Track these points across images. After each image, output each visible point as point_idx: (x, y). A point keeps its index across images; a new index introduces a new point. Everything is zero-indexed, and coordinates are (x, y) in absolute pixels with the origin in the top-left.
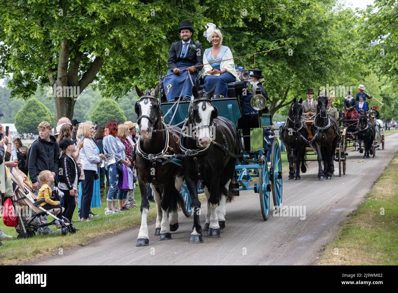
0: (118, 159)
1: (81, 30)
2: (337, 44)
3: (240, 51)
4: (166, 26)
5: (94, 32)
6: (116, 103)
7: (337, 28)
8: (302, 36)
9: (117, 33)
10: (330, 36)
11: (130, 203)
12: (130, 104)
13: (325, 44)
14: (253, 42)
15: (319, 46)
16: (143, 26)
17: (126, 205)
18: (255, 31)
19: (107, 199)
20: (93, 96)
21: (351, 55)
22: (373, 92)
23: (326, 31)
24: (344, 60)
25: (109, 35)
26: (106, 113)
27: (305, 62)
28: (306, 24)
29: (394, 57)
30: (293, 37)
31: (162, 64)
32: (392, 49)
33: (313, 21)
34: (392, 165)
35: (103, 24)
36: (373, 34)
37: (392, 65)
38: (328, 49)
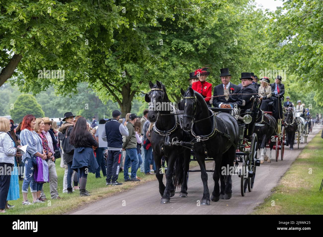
0: (33, 152)
1: (1, 28)
3: (154, 49)
4: (84, 26)
5: (14, 31)
6: (34, 97)
7: (247, 28)
8: (213, 36)
9: (35, 31)
12: (48, 99)
14: (168, 41)
16: (60, 25)
17: (42, 196)
18: (169, 31)
19: (23, 191)
20: (12, 91)
21: (261, 54)
24: (254, 58)
25: (28, 33)
26: (25, 108)
27: (217, 60)
28: (218, 24)
29: (301, 57)
30: (206, 37)
31: (79, 61)
32: (299, 50)
33: (225, 22)
34: (299, 160)
35: (22, 23)
36: (282, 35)
37: (299, 65)
38: (238, 48)
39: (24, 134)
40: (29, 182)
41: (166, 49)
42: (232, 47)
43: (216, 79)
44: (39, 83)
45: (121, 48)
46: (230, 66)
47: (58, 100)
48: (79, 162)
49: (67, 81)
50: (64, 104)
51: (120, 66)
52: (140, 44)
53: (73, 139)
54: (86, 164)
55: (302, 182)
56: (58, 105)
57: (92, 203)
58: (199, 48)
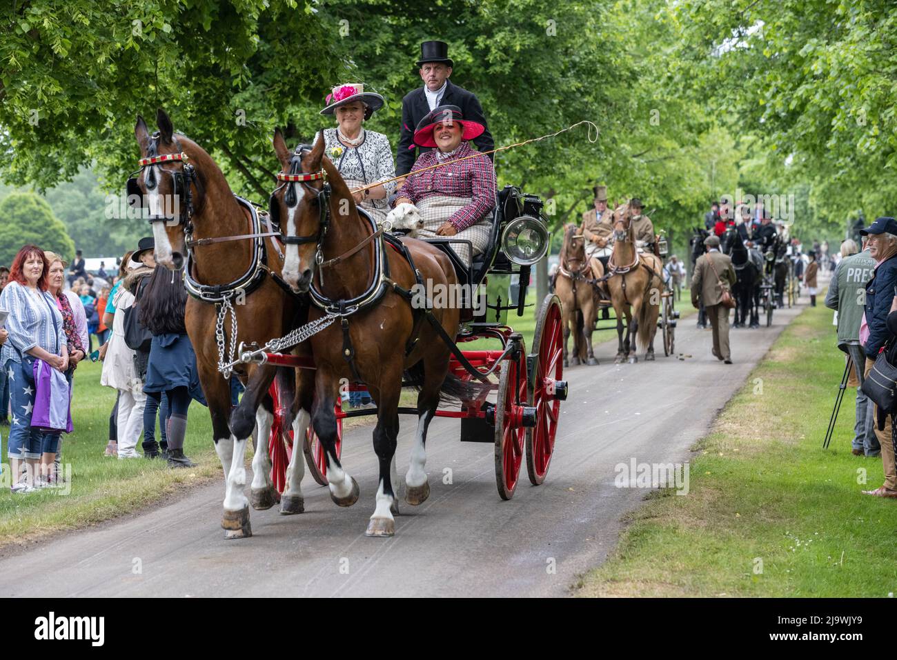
0: (21, 346)
2: (625, 51)
8: (530, 26)
9: (39, 15)
10: (607, 28)
12: (83, 207)
13: (594, 49)
14: (405, 43)
15: (579, 56)
18: (412, 15)
19: (9, 454)
21: (663, 80)
22: (720, 178)
23: (597, 14)
24: (643, 90)
25: (19, 21)
26: (20, 230)
27: (542, 95)
29: (773, 83)
30: (509, 31)
31: (162, 99)
32: (767, 65)
34: (766, 365)
36: (719, 24)
37: (768, 105)
38: (602, 63)
40: (24, 429)
41: (401, 65)
42: (584, 59)
43: (539, 148)
44: (56, 160)
45: (278, 62)
46: (579, 110)
48: (163, 374)
51: (275, 111)
52: (327, 53)
53: (150, 312)
54: (183, 380)
55: (775, 426)
56: (111, 223)
57: (200, 485)
58: (491, 58)
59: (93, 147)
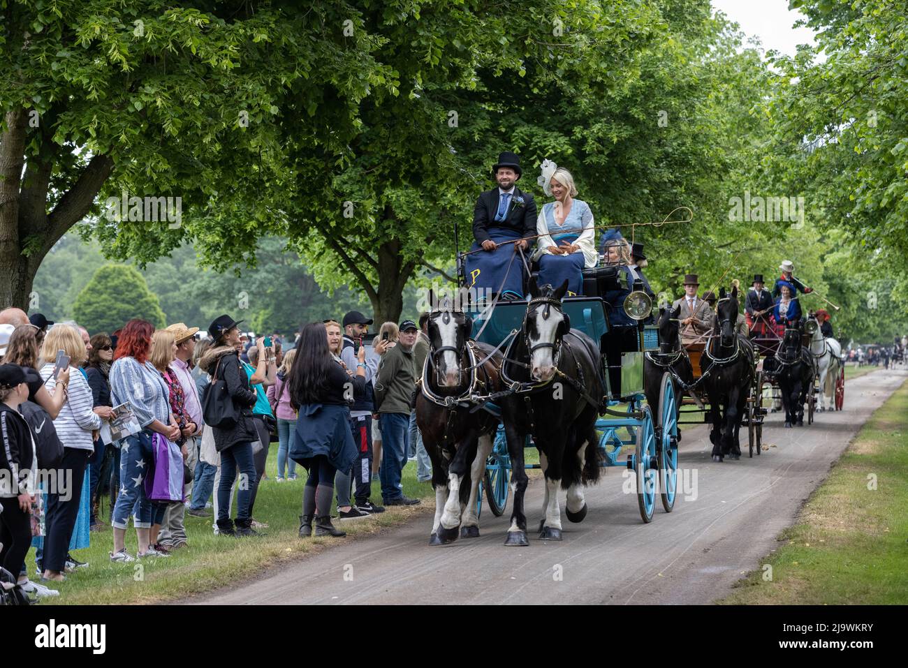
0: (143, 420)
1: (59, 84)
2: (717, 143)
3: (466, 152)
4: (276, 81)
5: (94, 91)
6: (139, 274)
7: (718, 102)
8: (627, 118)
9: (153, 95)
10: (701, 120)
11: (173, 536)
12: (175, 280)
13: (689, 141)
14: (503, 130)
15: (671, 146)
16: (219, 80)
17: (162, 540)
18: (508, 103)
19: (114, 524)
20: (81, 254)
21: (753, 173)
22: (805, 270)
23: (691, 108)
24: (734, 182)
25: (132, 99)
26: (113, 301)
27: (634, 185)
28: (640, 88)
29: (864, 180)
30: (606, 122)
31: (265, 178)
32: (858, 161)
33: (660, 83)
34: (849, 457)
35: (116, 71)
36: (812, 120)
37: (858, 201)
38: (694, 154)
39: (122, 371)
40: (133, 500)
42: (677, 150)
45: (379, 145)
47: (203, 284)
48: (306, 442)
49: (231, 230)
50: (219, 294)
51: (374, 193)
52: (430, 138)
54: (324, 449)
55: (860, 518)
56: (203, 297)
57: (297, 559)
58: (587, 149)
59: (194, 225)
